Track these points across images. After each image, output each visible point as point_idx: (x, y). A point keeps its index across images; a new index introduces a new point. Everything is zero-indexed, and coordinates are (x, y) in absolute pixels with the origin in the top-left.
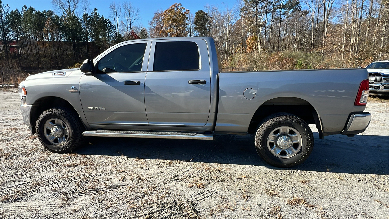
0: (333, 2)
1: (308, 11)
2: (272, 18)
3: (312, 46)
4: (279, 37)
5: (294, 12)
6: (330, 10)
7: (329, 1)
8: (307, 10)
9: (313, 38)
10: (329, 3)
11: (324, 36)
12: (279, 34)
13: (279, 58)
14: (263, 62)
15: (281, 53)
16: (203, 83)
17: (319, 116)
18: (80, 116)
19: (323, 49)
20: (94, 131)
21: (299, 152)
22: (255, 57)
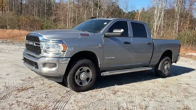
3: (46, 15)
4: (21, 4)
9: (46, 10)
11: (53, 9)
13: (30, 21)
14: (15, 22)
15: (31, 17)
16: (151, 44)
17: (173, 57)
18: (99, 63)
19: (53, 18)
20: (107, 72)
21: (168, 71)
22: (7, 17)
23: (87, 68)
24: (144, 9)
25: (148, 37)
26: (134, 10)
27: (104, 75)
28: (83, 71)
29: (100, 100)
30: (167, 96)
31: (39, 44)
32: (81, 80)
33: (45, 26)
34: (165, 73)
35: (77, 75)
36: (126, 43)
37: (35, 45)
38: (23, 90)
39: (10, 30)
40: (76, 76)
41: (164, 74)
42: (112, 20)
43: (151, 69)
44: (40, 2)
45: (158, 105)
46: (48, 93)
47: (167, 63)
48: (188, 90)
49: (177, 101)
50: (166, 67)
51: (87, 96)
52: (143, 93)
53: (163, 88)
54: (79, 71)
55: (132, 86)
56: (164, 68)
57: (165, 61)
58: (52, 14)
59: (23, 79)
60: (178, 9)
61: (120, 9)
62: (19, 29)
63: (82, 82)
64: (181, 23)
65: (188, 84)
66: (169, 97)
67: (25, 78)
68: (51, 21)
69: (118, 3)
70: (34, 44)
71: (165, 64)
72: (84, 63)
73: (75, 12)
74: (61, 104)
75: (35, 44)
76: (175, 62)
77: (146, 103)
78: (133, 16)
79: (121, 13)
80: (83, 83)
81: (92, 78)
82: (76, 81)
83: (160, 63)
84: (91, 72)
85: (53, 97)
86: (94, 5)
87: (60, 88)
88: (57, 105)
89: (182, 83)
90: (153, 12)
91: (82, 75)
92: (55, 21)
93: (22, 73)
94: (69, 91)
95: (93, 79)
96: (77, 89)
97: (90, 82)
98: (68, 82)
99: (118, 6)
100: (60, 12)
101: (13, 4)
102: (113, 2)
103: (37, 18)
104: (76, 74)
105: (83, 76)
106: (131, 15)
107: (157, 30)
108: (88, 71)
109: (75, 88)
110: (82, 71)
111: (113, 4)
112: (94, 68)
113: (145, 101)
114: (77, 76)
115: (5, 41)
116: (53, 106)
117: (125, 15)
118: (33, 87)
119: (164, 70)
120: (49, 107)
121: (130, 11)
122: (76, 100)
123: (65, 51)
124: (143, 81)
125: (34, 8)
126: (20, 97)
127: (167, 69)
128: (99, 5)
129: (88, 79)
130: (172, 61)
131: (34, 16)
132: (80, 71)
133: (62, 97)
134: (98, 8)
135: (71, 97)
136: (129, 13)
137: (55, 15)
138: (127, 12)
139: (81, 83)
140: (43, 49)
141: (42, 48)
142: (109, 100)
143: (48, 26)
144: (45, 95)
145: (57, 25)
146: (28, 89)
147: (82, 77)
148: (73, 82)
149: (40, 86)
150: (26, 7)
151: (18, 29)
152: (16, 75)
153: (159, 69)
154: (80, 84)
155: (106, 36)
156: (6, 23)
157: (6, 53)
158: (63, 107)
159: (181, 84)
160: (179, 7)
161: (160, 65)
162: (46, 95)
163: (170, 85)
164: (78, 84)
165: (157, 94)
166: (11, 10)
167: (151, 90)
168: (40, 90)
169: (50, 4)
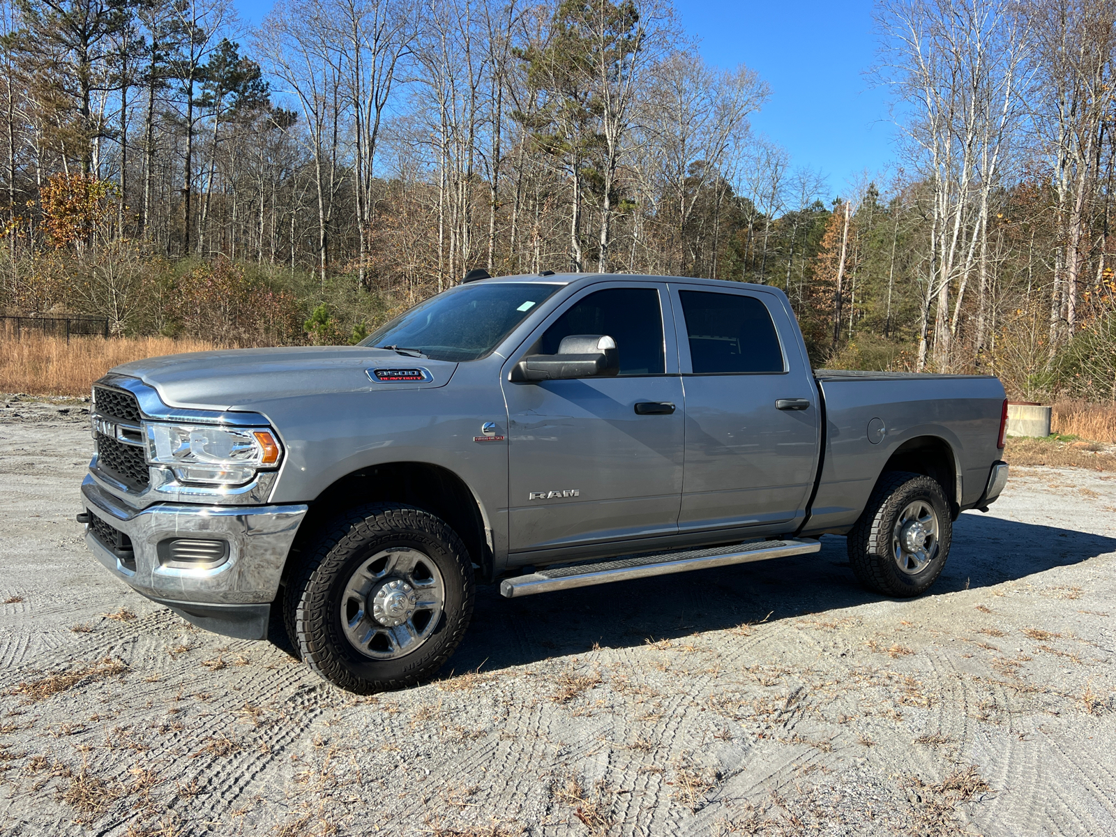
0: (381, 102)
1: (293, 114)
2: (151, 108)
3: (323, 249)
4: (188, 196)
5: (239, 104)
6: (376, 127)
7: (370, 97)
8: (292, 111)
9: (325, 222)
10: (371, 102)
11: (362, 219)
12: (188, 183)
13: (233, 286)
14: (153, 298)
15: (240, 269)
16: (803, 407)
17: (958, 474)
18: (487, 528)
19: (362, 265)
20: (537, 575)
21: (934, 556)
22: (108, 272)
23: (415, 557)
24: (873, 193)
25: (787, 368)
26: (818, 204)
27: (518, 591)
28: (393, 576)
29: (466, 734)
30: (873, 710)
31: (138, 436)
32: (382, 626)
33: (316, 310)
34: (916, 571)
35: (356, 595)
36: (647, 409)
37: (121, 438)
38: (59, 687)
39: (124, 343)
40: (345, 601)
41: (907, 579)
42: (561, 287)
43: (814, 548)
44: (291, 184)
45: (794, 766)
46: (195, 699)
47: (923, 514)
48: (1023, 672)
49: (924, 740)
50: (914, 536)
51: (402, 716)
52: (738, 695)
53: (872, 661)
54: (362, 575)
55: (694, 650)
56: (902, 540)
57: (909, 499)
58: (354, 243)
59: (85, 622)
60: (1073, 183)
61: (738, 201)
62: (175, 337)
63: (387, 632)
64: (1095, 266)
65: (1041, 636)
66: (884, 714)
67: (99, 618)
68: (349, 285)
69: (724, 168)
70: (120, 432)
71: (912, 520)
72: (392, 530)
73: (476, 229)
74: (241, 765)
75: (125, 433)
76: (982, 504)
77: (730, 752)
78: (810, 239)
79: (743, 224)
80: (394, 643)
81: (443, 615)
82: (352, 631)
83: (878, 516)
84: (437, 580)
85: (208, 725)
86: (580, 186)
87: (270, 668)
88: (217, 768)
89: (1007, 628)
90: (923, 209)
91: (384, 595)
92: (372, 281)
93: (97, 590)
94: (313, 690)
95: (449, 618)
96: (352, 675)
97: (436, 631)
98: (302, 637)
99: (723, 182)
100: (399, 235)
101: (142, 200)
102: (697, 163)
103: (272, 270)
104: (350, 592)
105: (388, 601)
106: (802, 232)
107: (951, 313)
108: (421, 573)
109: (342, 668)
110: (384, 573)
111: (691, 172)
112: (456, 551)
113: (727, 738)
114: (353, 604)
115: (79, 408)
116: (191, 774)
117: (766, 235)
118: (122, 671)
119: (905, 551)
120: (166, 782)
121: (792, 208)
122: (336, 743)
123: (276, 470)
124: (769, 620)
125: (257, 215)
126: (32, 725)
127: (927, 545)
128: (608, 185)
129: (420, 619)
130: (959, 501)
131: (256, 257)
132: (369, 575)
133: (261, 724)
134: (607, 203)
135: (313, 725)
136: (790, 219)
137: (374, 249)
138: (777, 216)
139: (381, 642)
140: (160, 458)
141: (154, 456)
142: (515, 739)
143: (331, 311)
144: (171, 716)
145: (380, 305)
146: (89, 681)
147: (381, 610)
148: (328, 640)
149: (169, 658)
150: (213, 213)
151: (166, 335)
152: (60, 603)
153: (872, 550)
154: (373, 646)
155: (520, 378)
156: (103, 303)
157: (60, 475)
158: (241, 782)
159: (998, 634)
160: (1075, 174)
161: (875, 523)
162: (177, 711)
163: (925, 640)
164: (363, 647)
165: (821, 695)
166: (134, 230)
167: (795, 677)
168: (153, 686)
169: (342, 193)
